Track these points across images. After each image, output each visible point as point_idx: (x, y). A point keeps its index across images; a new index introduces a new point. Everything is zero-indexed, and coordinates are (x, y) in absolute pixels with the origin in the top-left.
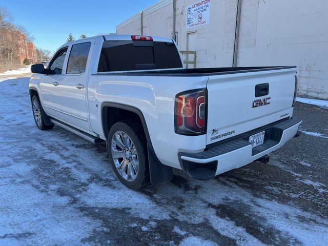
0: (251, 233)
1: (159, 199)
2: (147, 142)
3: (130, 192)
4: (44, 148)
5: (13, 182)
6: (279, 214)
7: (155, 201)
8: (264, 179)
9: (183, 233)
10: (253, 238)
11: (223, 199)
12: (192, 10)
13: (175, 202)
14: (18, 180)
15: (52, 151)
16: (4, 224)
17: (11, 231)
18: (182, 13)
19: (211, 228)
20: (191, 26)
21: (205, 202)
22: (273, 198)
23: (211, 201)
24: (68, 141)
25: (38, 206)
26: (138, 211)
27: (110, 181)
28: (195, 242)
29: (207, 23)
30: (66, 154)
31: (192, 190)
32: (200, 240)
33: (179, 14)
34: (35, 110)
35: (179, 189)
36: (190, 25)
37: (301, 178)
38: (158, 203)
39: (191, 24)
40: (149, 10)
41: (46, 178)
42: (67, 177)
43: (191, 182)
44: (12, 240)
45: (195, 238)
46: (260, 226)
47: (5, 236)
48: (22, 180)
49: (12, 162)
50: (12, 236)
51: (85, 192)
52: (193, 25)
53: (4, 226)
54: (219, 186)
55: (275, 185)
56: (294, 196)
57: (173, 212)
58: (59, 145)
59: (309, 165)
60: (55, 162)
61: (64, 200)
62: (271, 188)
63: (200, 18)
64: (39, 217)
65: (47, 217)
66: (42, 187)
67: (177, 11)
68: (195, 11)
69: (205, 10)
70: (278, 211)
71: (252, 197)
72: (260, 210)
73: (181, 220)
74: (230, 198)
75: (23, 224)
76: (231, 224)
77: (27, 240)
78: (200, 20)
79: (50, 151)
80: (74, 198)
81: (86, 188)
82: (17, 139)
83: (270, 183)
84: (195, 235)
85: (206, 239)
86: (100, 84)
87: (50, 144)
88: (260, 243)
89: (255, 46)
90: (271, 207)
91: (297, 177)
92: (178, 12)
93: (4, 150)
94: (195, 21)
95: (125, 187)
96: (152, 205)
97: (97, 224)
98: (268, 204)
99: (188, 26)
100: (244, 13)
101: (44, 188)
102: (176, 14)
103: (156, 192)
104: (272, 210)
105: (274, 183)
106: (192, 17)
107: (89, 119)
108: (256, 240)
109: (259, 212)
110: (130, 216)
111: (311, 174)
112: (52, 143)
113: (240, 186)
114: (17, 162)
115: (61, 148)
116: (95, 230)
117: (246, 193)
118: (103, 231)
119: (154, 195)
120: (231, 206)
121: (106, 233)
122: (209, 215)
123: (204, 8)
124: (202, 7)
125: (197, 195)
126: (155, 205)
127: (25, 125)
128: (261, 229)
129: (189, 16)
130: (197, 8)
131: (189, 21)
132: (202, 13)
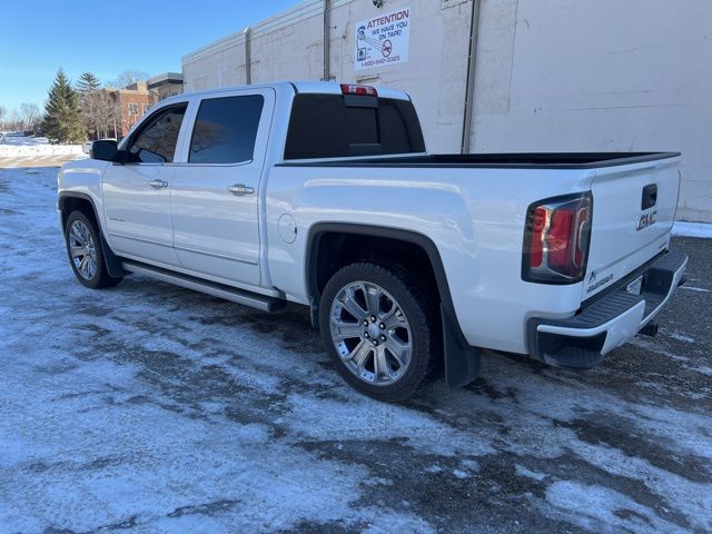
0: (661, 467)
1: (452, 418)
2: (440, 301)
3: (384, 408)
4: (130, 328)
5: (110, 401)
6: (689, 431)
7: (444, 420)
8: (625, 369)
9: (540, 477)
10: (670, 474)
11: (574, 410)
12: (368, 32)
13: (486, 421)
14: (119, 398)
15: (152, 332)
16: (156, 489)
17: (184, 501)
18: (344, 37)
19: (585, 464)
20: (366, 64)
21: (543, 417)
22: (663, 403)
23: (554, 414)
24: (173, 310)
25: (207, 446)
26: (425, 443)
27: (326, 387)
28: (572, 491)
29: (403, 60)
30: (191, 338)
31: (505, 396)
32: (578, 486)
33: (337, 38)
34: (72, 244)
35: (477, 397)
36: (364, 62)
37: (690, 364)
38: (454, 425)
39: (367, 60)
40: (266, 27)
41: (182, 389)
42: (226, 384)
43: (495, 383)
44: (200, 518)
45: (567, 484)
46: (670, 453)
47: (178, 512)
48: (127, 397)
49: (73, 359)
50: (193, 510)
51: (288, 414)
52: (371, 63)
53: (158, 492)
54: (550, 386)
55: (652, 378)
56: (696, 396)
57: (495, 440)
58: (160, 320)
59: (691, 340)
60: (177, 356)
61: (255, 432)
62: (647, 384)
63: (387, 49)
64: (225, 469)
65: (243, 466)
66: (188, 410)
67: (333, 31)
68: (374, 33)
69: (397, 33)
70: (684, 424)
71: (625, 403)
72: (652, 425)
73: (520, 452)
74: (585, 406)
75: (201, 484)
76: (617, 453)
77: (233, 514)
78: (386, 53)
79: (146, 333)
80: (275, 426)
81: (286, 404)
82: (47, 309)
83: (641, 375)
84: (564, 478)
85: (589, 484)
86: (305, 185)
87: (136, 318)
88: (686, 481)
89: (509, 110)
90: (669, 419)
91: (682, 362)
92: (336, 34)
93: (33, 335)
94: (375, 54)
95: (367, 399)
96: (444, 429)
97: (358, 472)
98: (660, 414)
99: (358, 65)
100: (483, 43)
101: (193, 410)
102: (332, 38)
103: (435, 403)
104: (672, 423)
105: (647, 375)
106: (368, 46)
107: (266, 260)
108: (677, 478)
109: (653, 430)
110: (415, 453)
111: (702, 356)
112: (140, 316)
113: (589, 383)
114: (87, 360)
115: (170, 326)
116: (362, 484)
117: (609, 396)
118: (380, 485)
119: (437, 411)
120: (597, 422)
121: (389, 488)
122: (567, 441)
123: (396, 29)
124: (392, 26)
125: (519, 406)
126: (450, 430)
127: (42, 278)
128: (675, 458)
129: (362, 44)
130: (381, 27)
131: (361, 53)
132: (391, 39)
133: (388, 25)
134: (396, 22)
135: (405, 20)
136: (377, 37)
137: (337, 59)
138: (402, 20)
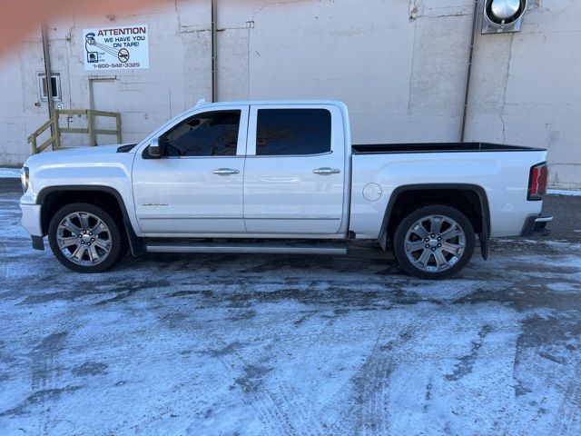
12: (99, 39)
18: (69, 40)
20: (100, 66)
29: (142, 67)
33: (58, 39)
36: (96, 64)
39: (100, 63)
52: (105, 66)
63: (125, 56)
67: (53, 33)
68: (107, 40)
69: (135, 44)
78: (123, 59)
92: (56, 35)
94: (109, 58)
99: (90, 67)
100: (222, 63)
102: (52, 38)
106: (99, 51)
123: (132, 40)
124: (128, 38)
129: (92, 49)
130: (114, 37)
131: (92, 56)
132: (128, 48)
133: (122, 35)
134: (131, 36)
135: (142, 34)
136: (110, 44)
137: (60, 58)
138: (139, 35)
